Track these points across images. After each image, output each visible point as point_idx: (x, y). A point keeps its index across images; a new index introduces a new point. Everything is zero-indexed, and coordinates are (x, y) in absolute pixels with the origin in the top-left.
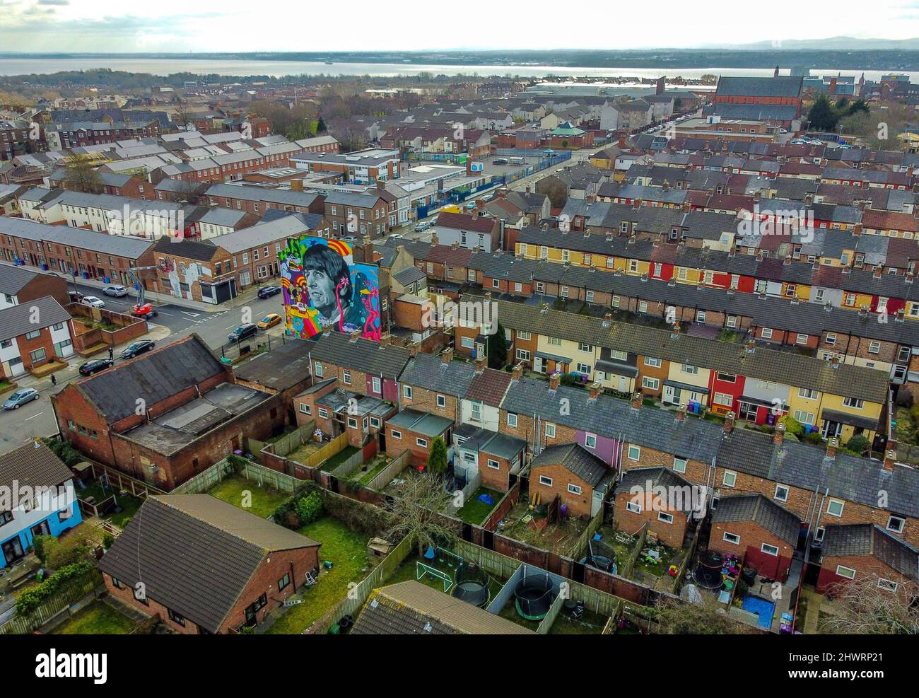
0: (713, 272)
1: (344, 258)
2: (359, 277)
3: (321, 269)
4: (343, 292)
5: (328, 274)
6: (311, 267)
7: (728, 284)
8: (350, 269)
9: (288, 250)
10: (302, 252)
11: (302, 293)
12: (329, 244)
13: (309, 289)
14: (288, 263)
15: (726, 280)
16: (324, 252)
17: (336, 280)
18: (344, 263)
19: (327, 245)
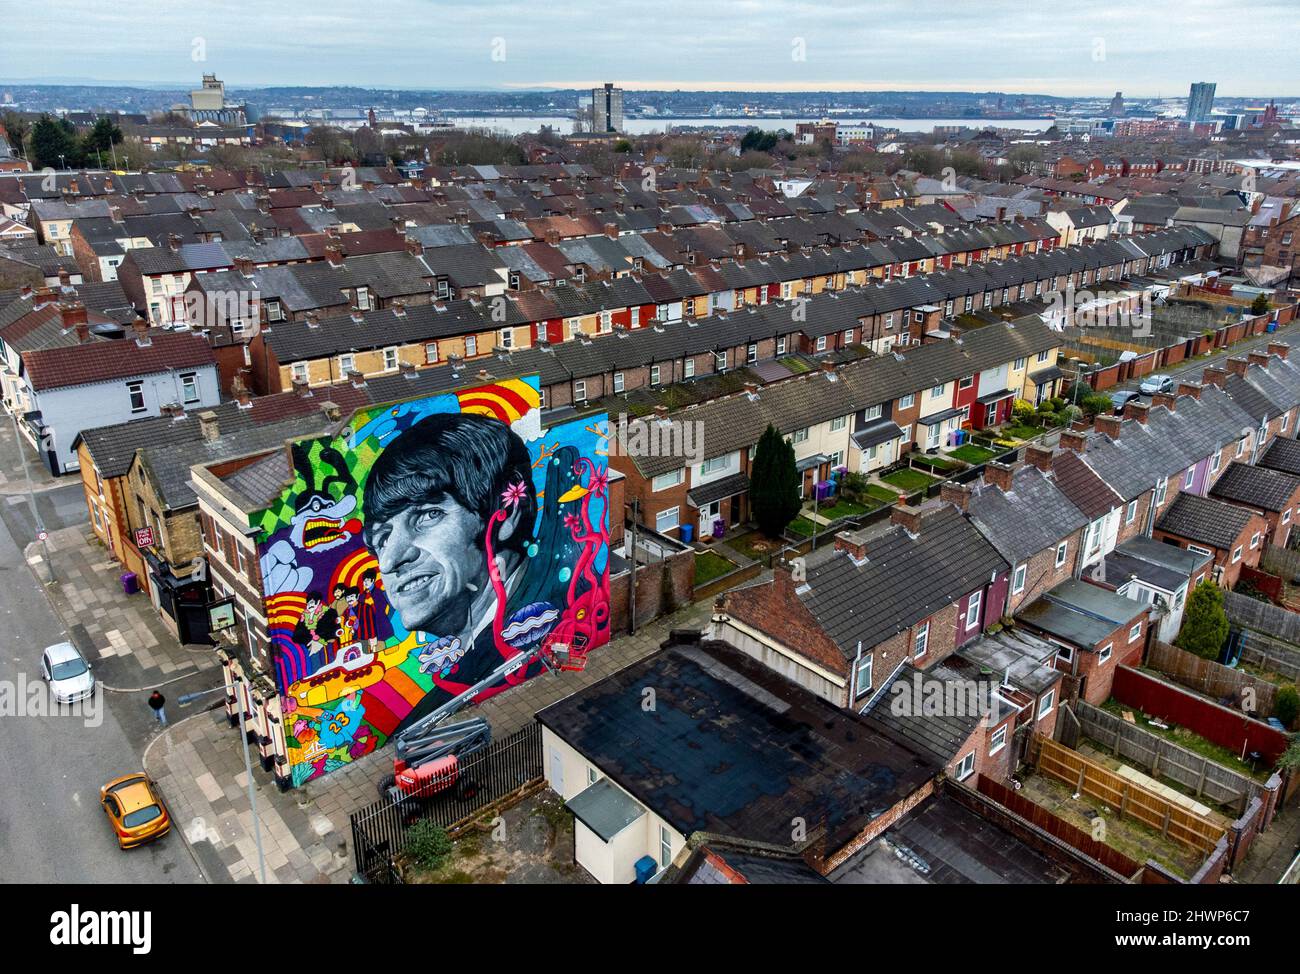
0: (610, 313)
1: (515, 427)
2: (557, 461)
3: (435, 495)
4: (506, 530)
5: (461, 500)
6: (396, 506)
7: (628, 323)
8: (531, 450)
9: (300, 486)
10: (359, 473)
11: (360, 609)
12: (463, 404)
13: (389, 583)
14: (297, 536)
15: (624, 319)
16: (450, 436)
17: (485, 507)
18: (515, 441)
19: (457, 410)
